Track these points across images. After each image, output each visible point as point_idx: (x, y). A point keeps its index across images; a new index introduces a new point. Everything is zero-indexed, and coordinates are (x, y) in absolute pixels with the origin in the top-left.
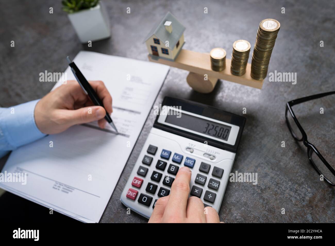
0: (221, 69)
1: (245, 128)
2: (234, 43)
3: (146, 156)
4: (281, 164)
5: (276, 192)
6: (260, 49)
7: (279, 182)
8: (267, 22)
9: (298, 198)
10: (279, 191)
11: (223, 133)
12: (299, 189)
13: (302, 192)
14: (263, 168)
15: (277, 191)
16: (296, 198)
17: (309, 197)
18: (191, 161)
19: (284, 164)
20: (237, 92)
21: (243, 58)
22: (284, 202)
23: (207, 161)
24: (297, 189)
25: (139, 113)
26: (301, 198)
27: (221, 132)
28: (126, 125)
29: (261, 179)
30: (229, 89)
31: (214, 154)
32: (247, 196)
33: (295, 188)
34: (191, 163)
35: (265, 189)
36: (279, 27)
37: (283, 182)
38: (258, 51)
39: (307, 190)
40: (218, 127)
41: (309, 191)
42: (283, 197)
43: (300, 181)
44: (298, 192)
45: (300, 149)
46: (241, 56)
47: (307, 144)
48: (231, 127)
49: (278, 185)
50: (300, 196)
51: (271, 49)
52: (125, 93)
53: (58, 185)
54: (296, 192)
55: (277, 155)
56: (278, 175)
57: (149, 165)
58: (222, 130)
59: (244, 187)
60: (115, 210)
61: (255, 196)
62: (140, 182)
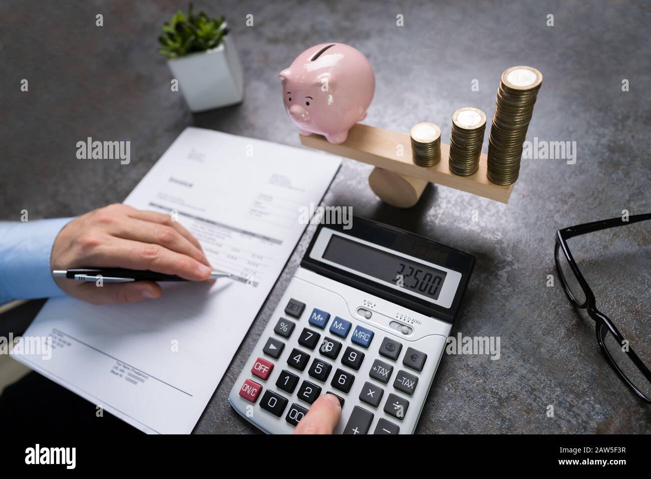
0: (431, 163)
1: (473, 276)
2: (456, 114)
3: (281, 320)
4: (543, 350)
5: (530, 407)
6: (503, 125)
7: (537, 386)
8: (516, 72)
9: (574, 422)
10: (534, 404)
11: (430, 284)
12: (576, 403)
13: (582, 410)
14: (506, 356)
15: (531, 404)
16: (569, 421)
17: (597, 423)
18: (366, 335)
19: (548, 351)
20: (464, 209)
21: (472, 141)
22: (544, 429)
23: (396, 335)
24: (572, 403)
25: (279, 242)
26: (579, 423)
27: (426, 282)
28: (254, 264)
29: (501, 378)
30: (449, 202)
31: (410, 323)
32: (470, 411)
33: (568, 402)
34: (364, 338)
35: (507, 398)
36: (540, 81)
37: (544, 388)
38: (499, 129)
39: (594, 408)
40: (421, 271)
41: (597, 410)
42: (544, 419)
43: (579, 387)
44: (575, 409)
45: (581, 323)
46: (467, 138)
47: (594, 312)
48: (445, 273)
49: (535, 393)
50: (578, 419)
51: (524, 125)
52: (258, 203)
53: (121, 367)
54: (570, 410)
55: (535, 333)
56: (535, 373)
57: (287, 336)
58: (428, 277)
59: (466, 392)
60: (217, 419)
61: (487, 412)
62: (266, 369)
